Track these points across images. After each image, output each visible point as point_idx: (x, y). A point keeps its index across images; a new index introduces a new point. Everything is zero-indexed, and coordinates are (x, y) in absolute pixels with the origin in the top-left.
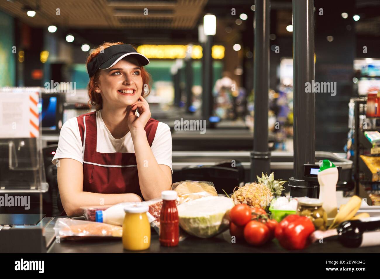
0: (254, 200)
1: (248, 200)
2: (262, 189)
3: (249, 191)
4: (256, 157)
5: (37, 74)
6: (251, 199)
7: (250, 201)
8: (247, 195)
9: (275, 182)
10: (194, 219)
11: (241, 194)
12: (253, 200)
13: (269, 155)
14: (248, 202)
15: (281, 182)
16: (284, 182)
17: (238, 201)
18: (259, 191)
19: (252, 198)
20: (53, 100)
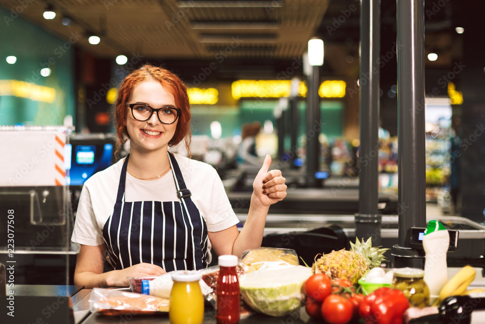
0: (340, 271)
1: (332, 270)
2: (352, 257)
3: (334, 259)
4: (362, 221)
5: (102, 119)
6: (336, 269)
7: (335, 272)
8: (331, 263)
9: (373, 249)
10: (260, 291)
11: (324, 262)
12: (338, 270)
13: (379, 218)
14: (332, 272)
15: (380, 250)
16: (384, 250)
17: (320, 271)
18: (348, 260)
19: (338, 268)
20: (108, 147)
